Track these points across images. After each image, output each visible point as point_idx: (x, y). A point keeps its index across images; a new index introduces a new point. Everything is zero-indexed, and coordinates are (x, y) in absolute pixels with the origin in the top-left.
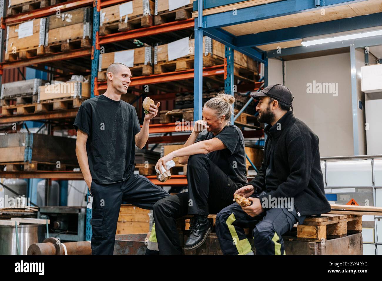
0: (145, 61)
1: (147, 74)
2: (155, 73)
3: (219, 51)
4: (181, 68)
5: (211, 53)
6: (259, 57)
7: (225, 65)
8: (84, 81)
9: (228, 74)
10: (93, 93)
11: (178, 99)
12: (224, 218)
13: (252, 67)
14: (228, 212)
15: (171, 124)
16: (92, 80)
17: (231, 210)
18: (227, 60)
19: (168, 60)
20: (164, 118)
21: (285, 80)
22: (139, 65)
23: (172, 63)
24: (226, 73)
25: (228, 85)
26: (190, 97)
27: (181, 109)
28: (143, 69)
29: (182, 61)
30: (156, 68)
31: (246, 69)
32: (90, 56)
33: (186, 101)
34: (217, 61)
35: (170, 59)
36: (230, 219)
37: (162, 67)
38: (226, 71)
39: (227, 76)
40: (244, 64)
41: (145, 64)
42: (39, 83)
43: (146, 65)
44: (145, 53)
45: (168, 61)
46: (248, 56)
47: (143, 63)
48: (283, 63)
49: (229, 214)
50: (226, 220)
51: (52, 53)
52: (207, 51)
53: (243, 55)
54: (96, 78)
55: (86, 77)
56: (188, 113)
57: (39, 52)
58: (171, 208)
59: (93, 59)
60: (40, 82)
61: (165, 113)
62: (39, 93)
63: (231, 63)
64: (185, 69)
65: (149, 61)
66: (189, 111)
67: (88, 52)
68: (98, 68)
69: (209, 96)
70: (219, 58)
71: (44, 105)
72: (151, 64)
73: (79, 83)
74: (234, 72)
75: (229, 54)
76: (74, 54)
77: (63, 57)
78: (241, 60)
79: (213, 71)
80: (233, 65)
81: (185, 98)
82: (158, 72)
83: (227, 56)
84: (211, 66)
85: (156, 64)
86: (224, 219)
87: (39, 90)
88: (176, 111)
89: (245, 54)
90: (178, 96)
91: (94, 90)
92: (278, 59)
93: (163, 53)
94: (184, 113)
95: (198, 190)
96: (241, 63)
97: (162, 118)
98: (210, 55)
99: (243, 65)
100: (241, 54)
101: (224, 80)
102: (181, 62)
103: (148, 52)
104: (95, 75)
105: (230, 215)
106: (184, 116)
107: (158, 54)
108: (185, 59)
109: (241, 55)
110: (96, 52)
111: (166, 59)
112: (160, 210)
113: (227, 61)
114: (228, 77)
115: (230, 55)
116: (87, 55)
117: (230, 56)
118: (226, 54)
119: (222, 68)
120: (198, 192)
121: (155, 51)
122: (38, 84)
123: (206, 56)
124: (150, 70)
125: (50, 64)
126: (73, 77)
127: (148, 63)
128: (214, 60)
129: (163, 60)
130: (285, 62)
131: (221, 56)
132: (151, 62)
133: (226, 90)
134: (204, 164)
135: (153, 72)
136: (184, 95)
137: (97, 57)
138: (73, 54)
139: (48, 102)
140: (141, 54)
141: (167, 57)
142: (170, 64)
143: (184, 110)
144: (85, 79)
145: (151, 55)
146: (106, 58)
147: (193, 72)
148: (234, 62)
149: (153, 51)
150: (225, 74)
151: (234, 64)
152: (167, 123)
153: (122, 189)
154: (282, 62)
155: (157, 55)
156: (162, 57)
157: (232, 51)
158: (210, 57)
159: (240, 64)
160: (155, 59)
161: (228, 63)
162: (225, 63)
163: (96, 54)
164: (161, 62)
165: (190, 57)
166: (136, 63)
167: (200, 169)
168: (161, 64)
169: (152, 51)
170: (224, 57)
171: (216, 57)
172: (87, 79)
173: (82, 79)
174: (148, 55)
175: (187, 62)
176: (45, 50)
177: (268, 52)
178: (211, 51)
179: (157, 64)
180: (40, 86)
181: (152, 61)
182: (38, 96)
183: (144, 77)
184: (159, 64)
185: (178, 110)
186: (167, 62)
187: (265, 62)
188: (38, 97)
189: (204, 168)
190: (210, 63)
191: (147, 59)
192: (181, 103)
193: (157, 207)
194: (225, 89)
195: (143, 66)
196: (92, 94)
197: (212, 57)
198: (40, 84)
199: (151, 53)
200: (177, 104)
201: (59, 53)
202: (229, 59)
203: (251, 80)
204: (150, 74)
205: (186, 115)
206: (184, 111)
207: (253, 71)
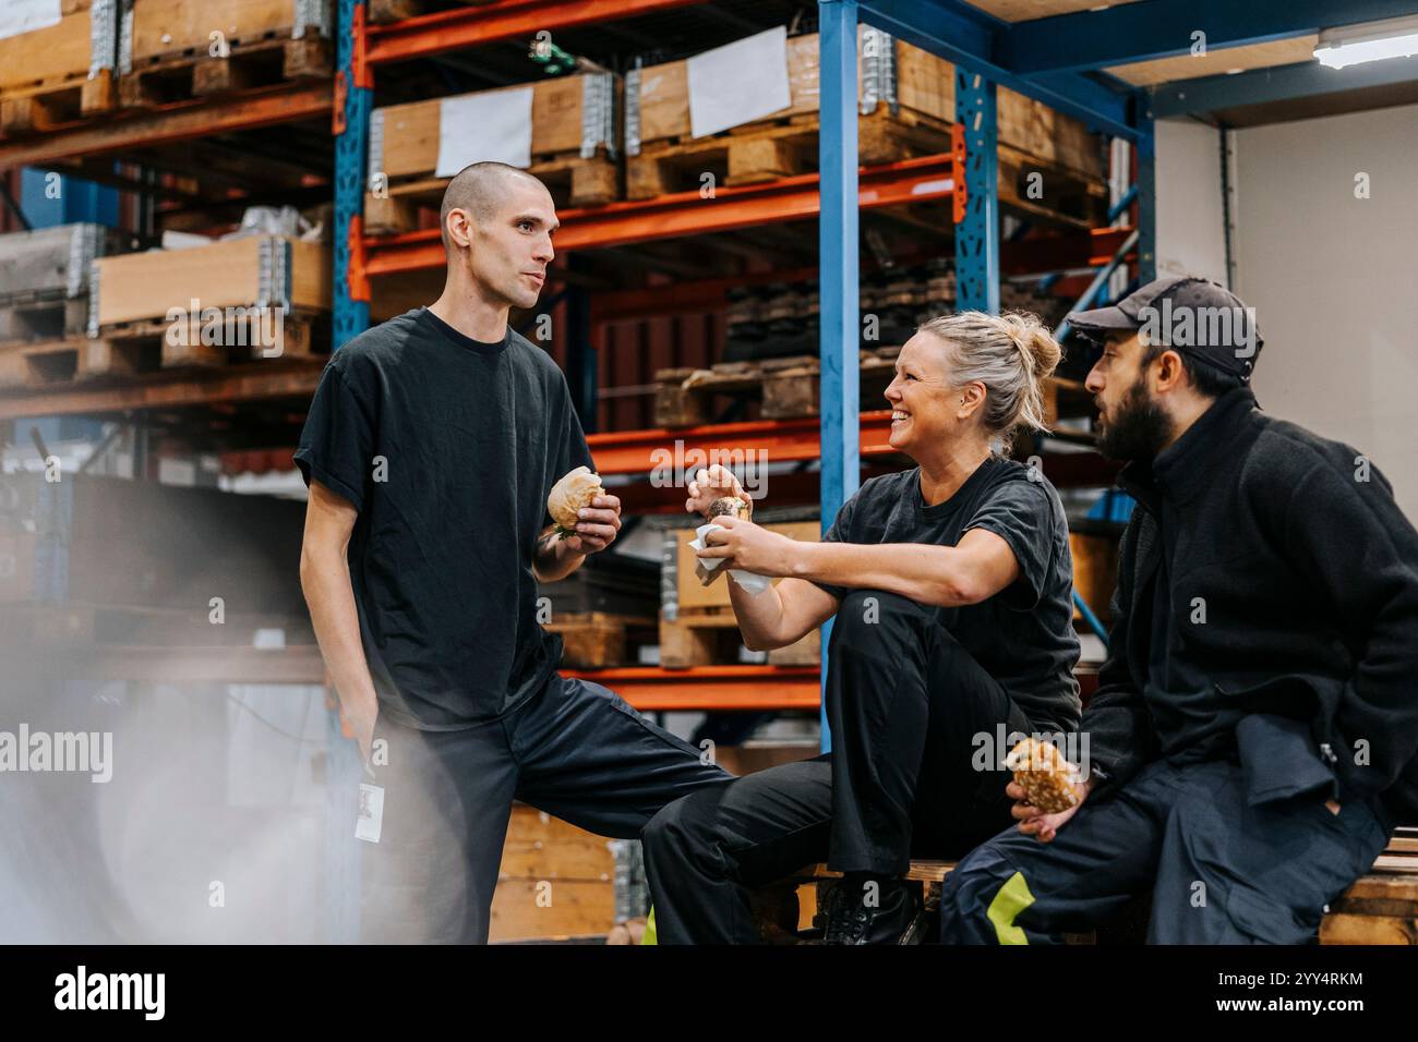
0: (583, 140)
1: (592, 199)
2: (630, 195)
3: (927, 90)
4: (751, 173)
5: (892, 100)
6: (1112, 114)
7: (958, 157)
8: (300, 231)
9: (970, 196)
10: (345, 287)
11: (739, 316)
12: (981, 892)
13: (1076, 159)
14: (999, 867)
15: (708, 429)
16: (339, 229)
17: (1011, 855)
18: (964, 133)
19: (690, 133)
20: (674, 403)
21: (1235, 218)
22: (557, 157)
23: (706, 147)
24: (964, 194)
25: (971, 248)
26: (794, 306)
27: (754, 358)
28: (577, 177)
29: (754, 140)
30: (636, 174)
31: (1053, 167)
32: (327, 116)
33: (777, 321)
34: (921, 135)
35: (699, 130)
36: (1007, 899)
37: (664, 165)
38: (964, 184)
39: (965, 206)
40: (1040, 147)
41: (584, 154)
42: (93, 242)
43: (589, 159)
44: (585, 103)
45: (688, 139)
46: (1058, 110)
47: (576, 151)
48: (1224, 140)
49: (1003, 875)
50: (988, 900)
51: (150, 104)
52: (873, 91)
53: (1038, 105)
54: (356, 220)
55: (310, 213)
56: (788, 381)
57: (91, 99)
58: (725, 840)
59: (344, 133)
60: (97, 240)
61: (678, 381)
62: (97, 291)
63: (984, 146)
64: (768, 176)
65: (601, 138)
66: (794, 369)
67: (319, 99)
68: (365, 173)
69: (884, 297)
70: (925, 121)
71: (119, 346)
72: (613, 156)
73: (281, 241)
74: (996, 185)
75: (977, 102)
76: (253, 110)
77: (200, 122)
78: (1029, 127)
79: (899, 185)
80: (994, 152)
81: (768, 311)
82: (644, 189)
83: (964, 113)
84: (891, 163)
85: (636, 151)
86: (981, 897)
87: (94, 277)
88: (732, 372)
89: (1048, 103)
90: (737, 299)
91: (351, 277)
92: (1198, 119)
93: (666, 100)
94: (768, 380)
95: (875, 762)
96: (1027, 142)
97: (667, 403)
98: (885, 112)
99: (1035, 151)
100: (1028, 100)
101: (954, 225)
102: (751, 145)
103: (598, 96)
104: (354, 206)
105: (1004, 881)
106: (768, 395)
107: (645, 107)
108: (768, 129)
109: (1025, 106)
110: (353, 100)
111: (681, 130)
112: (677, 847)
113: (966, 141)
114: (972, 208)
115: (980, 108)
116: (314, 112)
117: (979, 116)
118: (960, 104)
119: (944, 169)
120: (876, 774)
121: (630, 91)
122: (91, 251)
123: (869, 115)
124: (606, 182)
125: (143, 153)
126: (252, 217)
127: (597, 149)
128: (902, 130)
129: (666, 132)
130: (1233, 135)
131: (936, 113)
132: (609, 146)
133: (963, 271)
134: (913, 643)
135: (621, 191)
136: (766, 295)
137: (358, 121)
138: (247, 106)
139: (139, 331)
140: (567, 109)
141: (684, 119)
142: (701, 152)
143: (771, 364)
144: (304, 224)
145: (609, 114)
146: (400, 125)
147: (813, 188)
148: (999, 138)
149: (619, 91)
150: (956, 199)
151: (1000, 150)
152: (689, 427)
153: (513, 748)
154: (1215, 134)
155: (637, 113)
156: (662, 121)
157: (990, 91)
158: (884, 119)
159: (1022, 145)
160: (631, 128)
161: (972, 149)
162: (955, 148)
163: (355, 108)
164: (657, 145)
165: (795, 120)
166: (542, 148)
167: (891, 670)
168: (656, 155)
169: (614, 91)
170: (951, 116)
171: (911, 118)
172: (313, 225)
173: (293, 227)
174: (594, 110)
175: (779, 142)
176: (120, 91)
177: (1154, 88)
178: (889, 91)
179: (642, 151)
180: (97, 256)
181: (614, 141)
182: (88, 304)
183: (578, 212)
184: (651, 152)
185: (740, 366)
186: (685, 144)
187: (1142, 135)
188: (93, 308)
189: (909, 666)
190: (886, 150)
191: (593, 133)
192: (753, 331)
193: (663, 836)
194: (958, 271)
195: (573, 163)
196: (341, 292)
197: (894, 118)
198: (97, 247)
199: (609, 103)
200: (734, 338)
201: (183, 104)
202: (977, 126)
203: (1073, 221)
204: (605, 200)
205: (780, 387)
206: (767, 371)
207: (1084, 174)
